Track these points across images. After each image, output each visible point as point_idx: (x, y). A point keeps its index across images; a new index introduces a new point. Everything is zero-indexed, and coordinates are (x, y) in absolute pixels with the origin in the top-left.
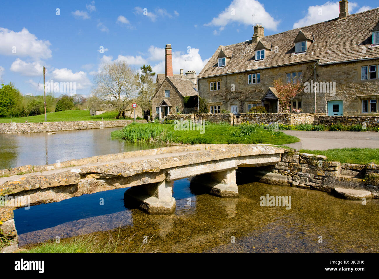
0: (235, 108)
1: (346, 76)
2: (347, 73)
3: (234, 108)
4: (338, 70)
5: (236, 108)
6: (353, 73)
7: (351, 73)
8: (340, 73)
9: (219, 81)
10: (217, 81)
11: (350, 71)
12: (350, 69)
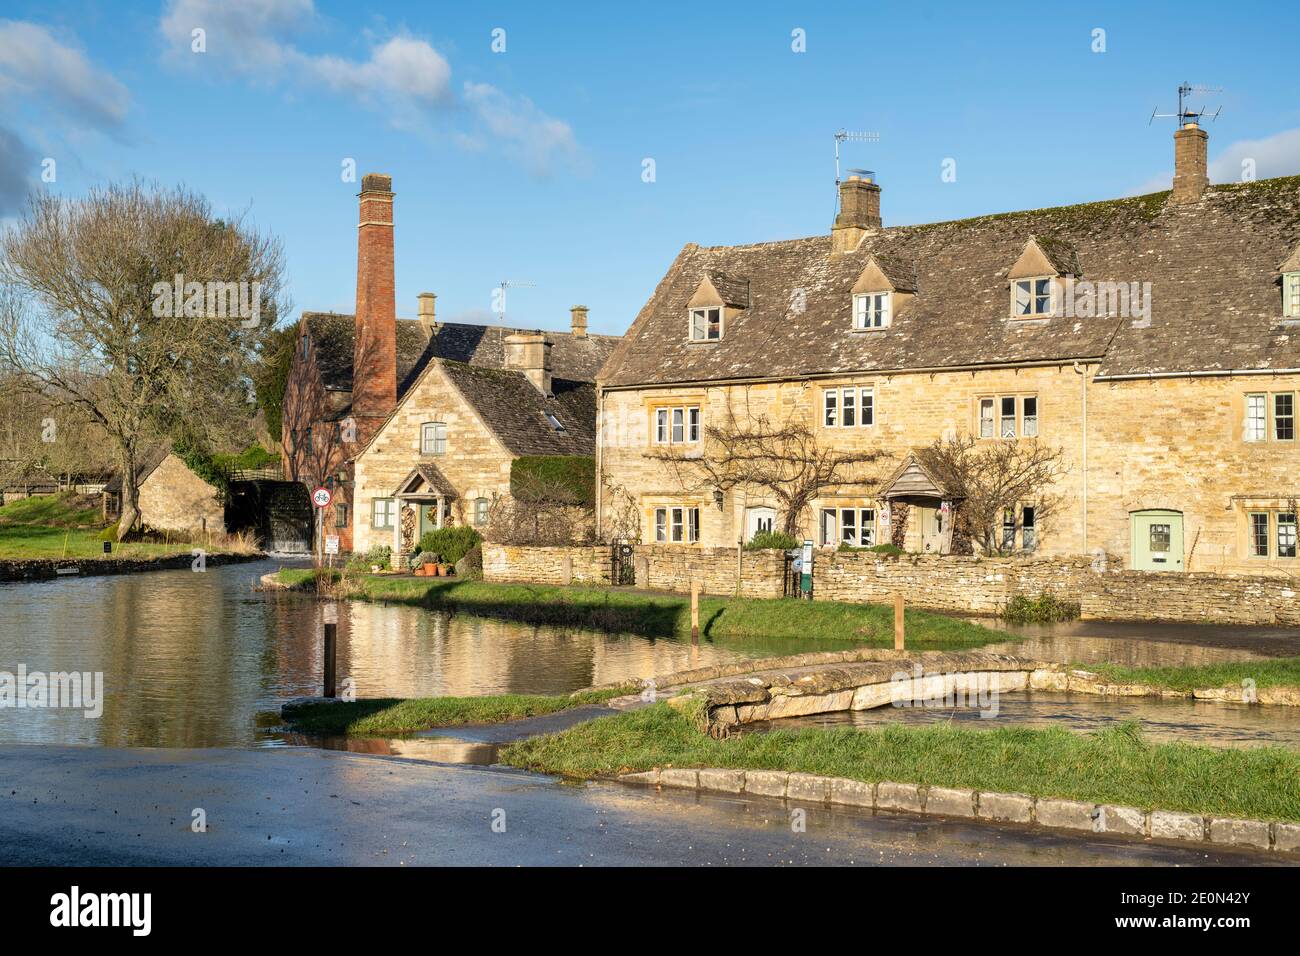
0: (765, 520)
1: (1193, 424)
2: (1199, 415)
3: (760, 520)
4: (1168, 402)
5: (770, 520)
6: (1216, 414)
7: (1208, 414)
8: (1172, 411)
9: (698, 404)
10: (688, 405)
11: (1206, 407)
12: (1208, 400)
